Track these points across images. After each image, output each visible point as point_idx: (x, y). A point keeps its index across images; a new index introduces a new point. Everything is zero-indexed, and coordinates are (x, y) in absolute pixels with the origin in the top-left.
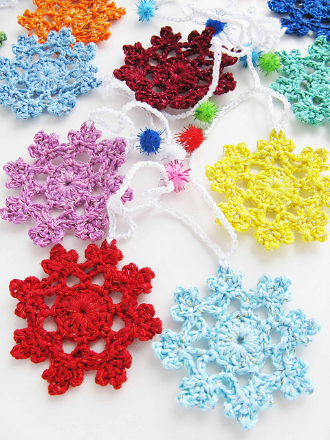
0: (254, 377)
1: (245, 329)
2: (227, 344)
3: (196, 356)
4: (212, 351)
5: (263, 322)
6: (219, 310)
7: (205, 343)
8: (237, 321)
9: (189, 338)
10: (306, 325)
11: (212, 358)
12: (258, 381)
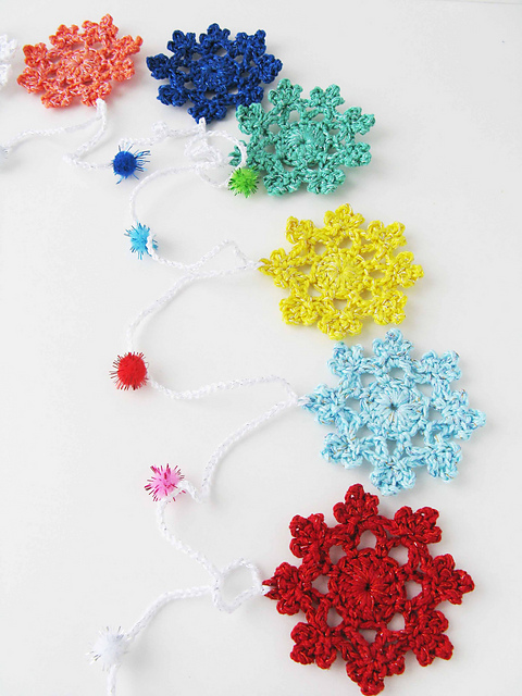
0: (434, 403)
1: (383, 399)
2: (395, 420)
3: (404, 455)
4: (401, 438)
5: (379, 379)
6: (357, 419)
7: (392, 443)
8: (372, 406)
9: (384, 456)
10: (391, 342)
11: (409, 438)
12: (439, 401)
